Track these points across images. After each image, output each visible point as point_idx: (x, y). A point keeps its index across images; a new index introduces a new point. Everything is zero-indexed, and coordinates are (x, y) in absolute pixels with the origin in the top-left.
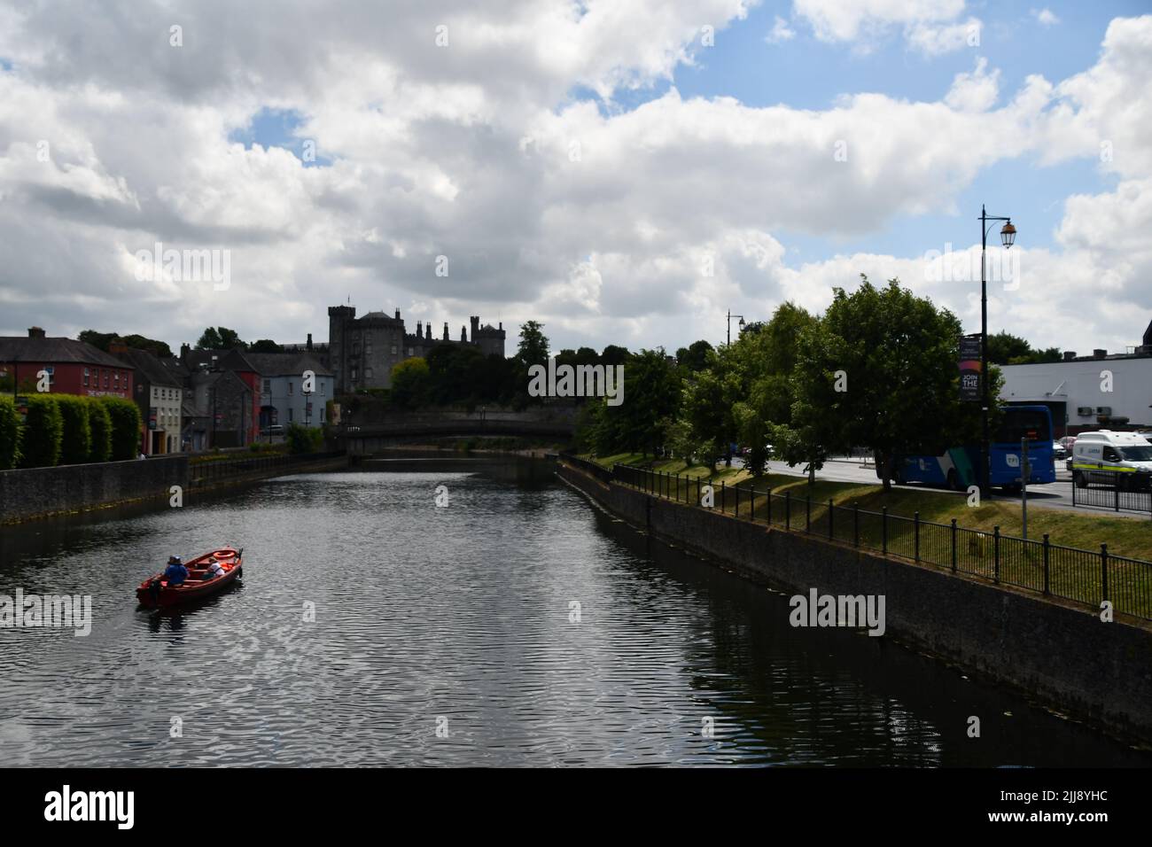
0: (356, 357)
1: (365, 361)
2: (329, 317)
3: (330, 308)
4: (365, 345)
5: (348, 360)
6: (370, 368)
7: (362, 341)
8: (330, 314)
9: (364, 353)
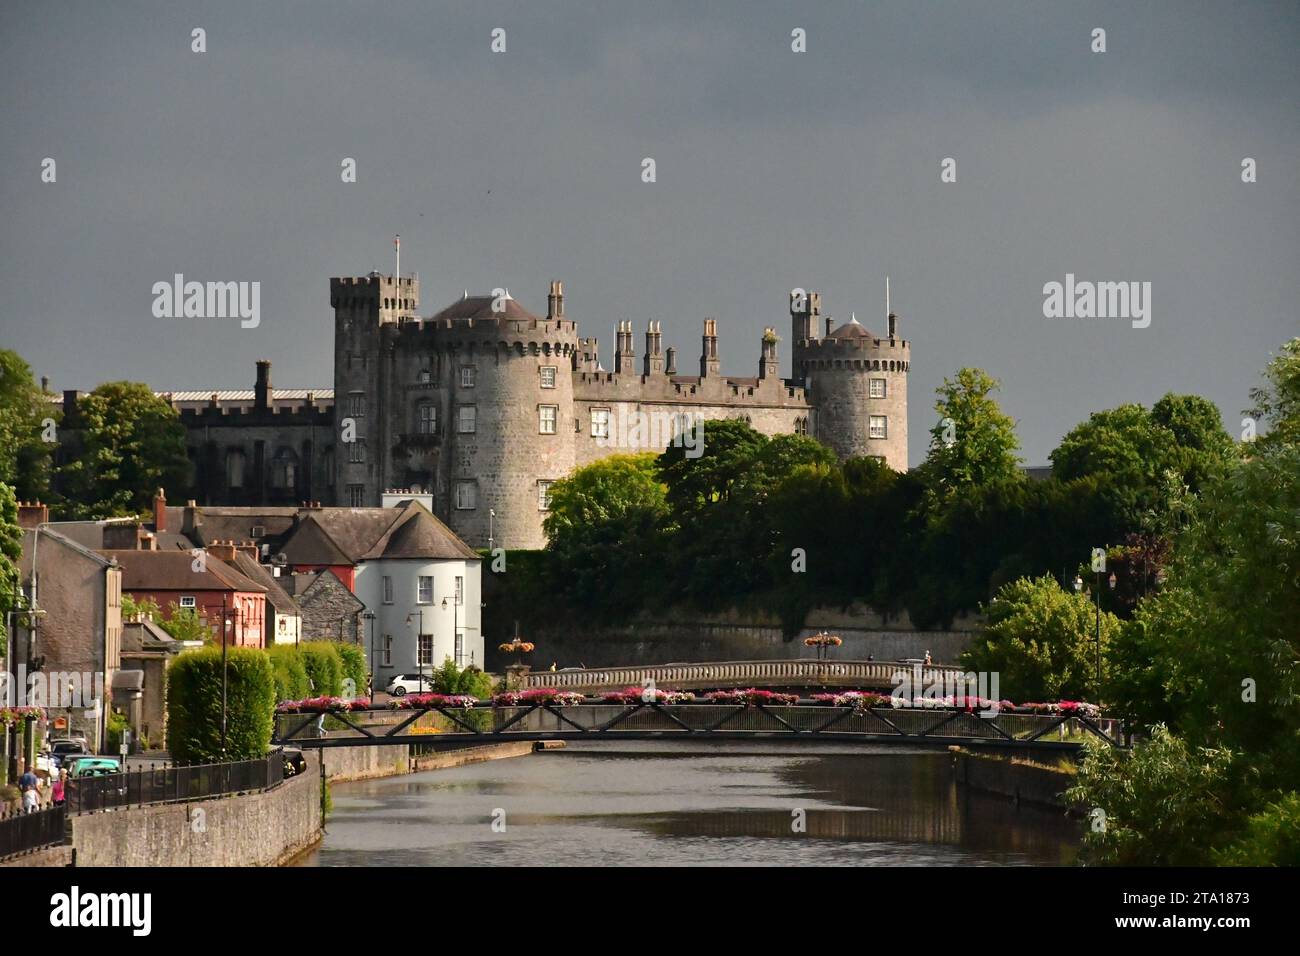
0: (425, 443)
1: (452, 459)
2: (331, 312)
3: (335, 282)
4: (454, 406)
5: (399, 452)
6: (474, 481)
7: (444, 393)
8: (335, 303)
9: (453, 433)
